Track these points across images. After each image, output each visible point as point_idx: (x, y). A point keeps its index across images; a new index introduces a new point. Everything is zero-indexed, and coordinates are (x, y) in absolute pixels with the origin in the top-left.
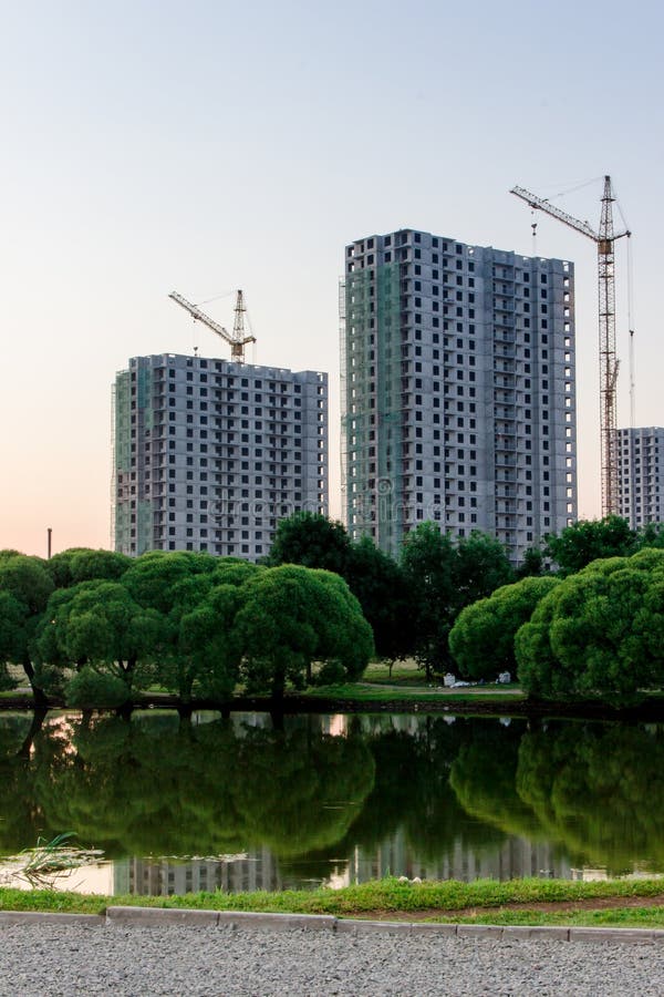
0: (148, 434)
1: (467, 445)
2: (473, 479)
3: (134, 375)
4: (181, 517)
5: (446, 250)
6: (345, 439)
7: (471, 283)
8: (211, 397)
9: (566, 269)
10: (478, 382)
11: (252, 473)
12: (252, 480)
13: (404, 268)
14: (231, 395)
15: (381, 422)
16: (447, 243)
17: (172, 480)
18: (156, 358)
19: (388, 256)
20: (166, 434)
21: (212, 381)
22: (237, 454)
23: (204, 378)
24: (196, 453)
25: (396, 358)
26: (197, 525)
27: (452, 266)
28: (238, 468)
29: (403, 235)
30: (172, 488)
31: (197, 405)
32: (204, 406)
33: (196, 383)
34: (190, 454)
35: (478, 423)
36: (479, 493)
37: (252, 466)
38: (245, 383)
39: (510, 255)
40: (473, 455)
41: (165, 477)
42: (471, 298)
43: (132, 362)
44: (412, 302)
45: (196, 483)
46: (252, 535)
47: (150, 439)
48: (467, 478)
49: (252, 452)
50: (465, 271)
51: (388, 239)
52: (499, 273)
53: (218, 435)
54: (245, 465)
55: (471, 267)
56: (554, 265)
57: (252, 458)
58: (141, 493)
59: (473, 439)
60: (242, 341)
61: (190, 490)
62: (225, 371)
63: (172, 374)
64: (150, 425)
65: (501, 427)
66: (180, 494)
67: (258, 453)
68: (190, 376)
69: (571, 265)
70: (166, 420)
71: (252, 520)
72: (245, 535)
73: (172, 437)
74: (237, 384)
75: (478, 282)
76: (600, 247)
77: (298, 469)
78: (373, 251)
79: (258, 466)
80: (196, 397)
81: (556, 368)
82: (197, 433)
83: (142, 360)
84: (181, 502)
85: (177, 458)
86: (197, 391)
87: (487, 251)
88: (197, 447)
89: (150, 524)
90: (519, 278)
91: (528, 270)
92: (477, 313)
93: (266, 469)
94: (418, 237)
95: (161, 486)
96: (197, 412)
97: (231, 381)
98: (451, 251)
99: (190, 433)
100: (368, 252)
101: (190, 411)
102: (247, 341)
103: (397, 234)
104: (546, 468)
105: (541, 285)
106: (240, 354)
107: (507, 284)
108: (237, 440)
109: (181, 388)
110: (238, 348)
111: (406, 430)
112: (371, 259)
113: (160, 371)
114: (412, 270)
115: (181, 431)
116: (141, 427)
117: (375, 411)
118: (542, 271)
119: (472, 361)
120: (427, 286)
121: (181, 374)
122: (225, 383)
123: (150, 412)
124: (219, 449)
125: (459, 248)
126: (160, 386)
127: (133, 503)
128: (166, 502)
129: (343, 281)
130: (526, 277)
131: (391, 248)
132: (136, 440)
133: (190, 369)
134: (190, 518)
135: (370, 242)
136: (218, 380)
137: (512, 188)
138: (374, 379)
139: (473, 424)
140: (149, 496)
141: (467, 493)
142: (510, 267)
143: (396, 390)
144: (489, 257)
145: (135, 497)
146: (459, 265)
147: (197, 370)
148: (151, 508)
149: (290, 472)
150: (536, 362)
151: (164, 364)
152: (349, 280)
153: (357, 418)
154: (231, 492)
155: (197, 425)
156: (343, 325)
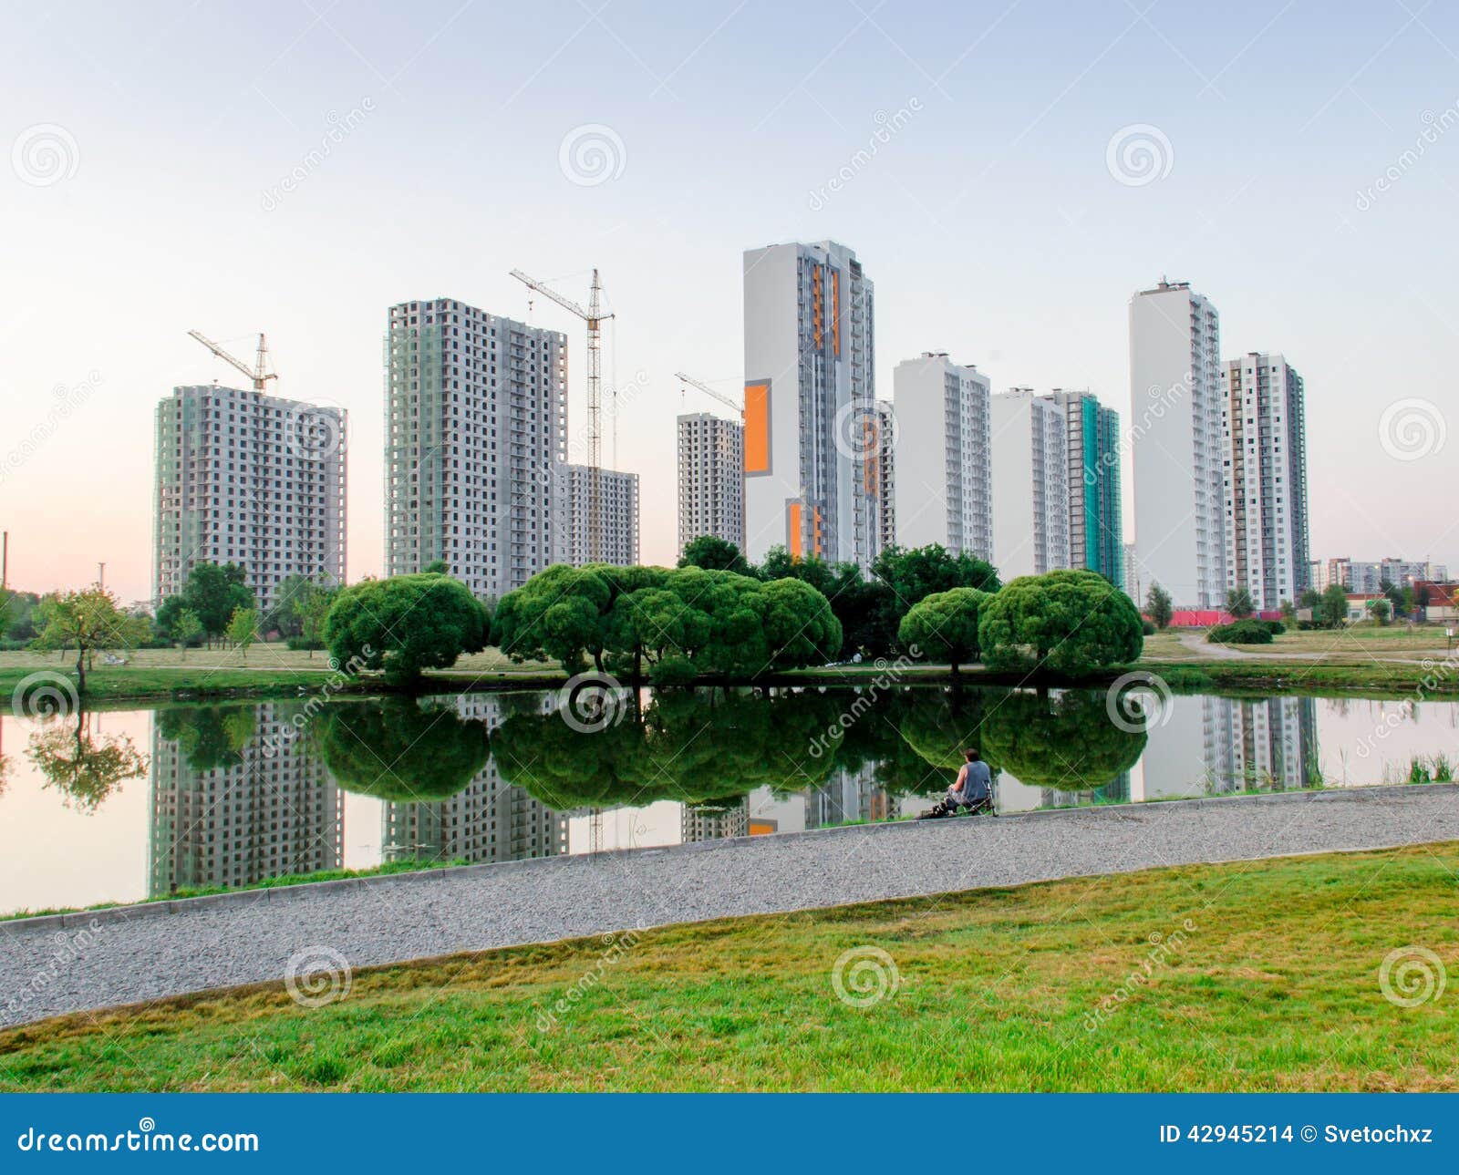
0: (193, 453)
1: (489, 475)
2: (494, 502)
3: (179, 402)
4: (223, 526)
5: (476, 318)
6: (387, 467)
7: (493, 345)
8: (249, 425)
9: (562, 339)
10: (498, 426)
11: (284, 490)
12: (284, 496)
13: (445, 330)
14: (266, 424)
15: (423, 455)
16: (476, 311)
17: (216, 495)
18: (202, 389)
19: (430, 320)
20: (211, 454)
21: (250, 411)
22: (271, 474)
23: (244, 408)
24: (237, 472)
25: (437, 402)
26: (237, 534)
27: (479, 331)
28: (272, 486)
29: (443, 303)
30: (216, 502)
31: (237, 431)
32: (243, 432)
33: (237, 412)
34: (232, 472)
35: (497, 458)
36: (497, 514)
37: (284, 485)
38: (278, 414)
39: (522, 325)
40: (494, 483)
41: (210, 492)
42: (493, 358)
43: (177, 391)
44: (451, 358)
45: (237, 497)
46: (283, 543)
47: (195, 458)
48: (489, 501)
49: (284, 473)
50: (488, 336)
51: (429, 306)
52: (514, 339)
53: (256, 457)
54: (278, 484)
55: (493, 332)
56: (553, 336)
57: (284, 478)
58: (185, 505)
59: (494, 471)
60: (263, 377)
61: (231, 503)
62: (261, 402)
63: (217, 403)
64: (196, 445)
65: (515, 462)
66: (223, 507)
67: (289, 474)
68: (232, 406)
69: (565, 337)
70: (211, 442)
71: (284, 531)
72: (278, 543)
73: (217, 458)
74: (272, 415)
75: (498, 344)
76: (590, 324)
77: (322, 489)
78: (416, 313)
79: (289, 485)
80: (237, 424)
81: (555, 417)
82: (237, 455)
83: (188, 391)
84: (223, 514)
85: (221, 475)
86: (237, 419)
87: (505, 321)
88: (237, 467)
89: (194, 532)
90: (527, 344)
91: (534, 338)
92: (497, 370)
93: (295, 488)
94: (455, 306)
95: (206, 499)
96: (237, 436)
97: (266, 412)
98: (479, 318)
99: (231, 454)
100: (411, 314)
101: (232, 436)
102: (268, 377)
103: (439, 302)
104: (546, 496)
105: (544, 351)
106: (261, 388)
107: (520, 348)
108: (272, 462)
109: (225, 415)
110: (259, 382)
111: (445, 462)
112: (414, 320)
113: (206, 400)
114: (450, 332)
115: (224, 452)
116: (186, 447)
117: (417, 445)
118: (545, 340)
119: (493, 408)
120: (462, 345)
121: (225, 403)
122: (261, 413)
123: (196, 434)
124: (256, 469)
125: (485, 317)
126: (206, 413)
127: (178, 514)
128: (210, 514)
129: (387, 335)
130: (533, 343)
131: (433, 313)
132: (181, 458)
133: (232, 400)
134: (231, 528)
135: (414, 307)
136: (256, 410)
137: (511, 270)
138: (417, 418)
139: (494, 458)
140: (194, 507)
141: (489, 514)
142: (522, 335)
143: (435, 428)
144: (507, 326)
145: (180, 508)
146: (484, 330)
147: (239, 401)
148: (196, 518)
149: (316, 491)
150: (539, 411)
151: (210, 394)
152: (392, 335)
153: (399, 450)
154: (266, 506)
155: (238, 448)
156: (387, 372)
